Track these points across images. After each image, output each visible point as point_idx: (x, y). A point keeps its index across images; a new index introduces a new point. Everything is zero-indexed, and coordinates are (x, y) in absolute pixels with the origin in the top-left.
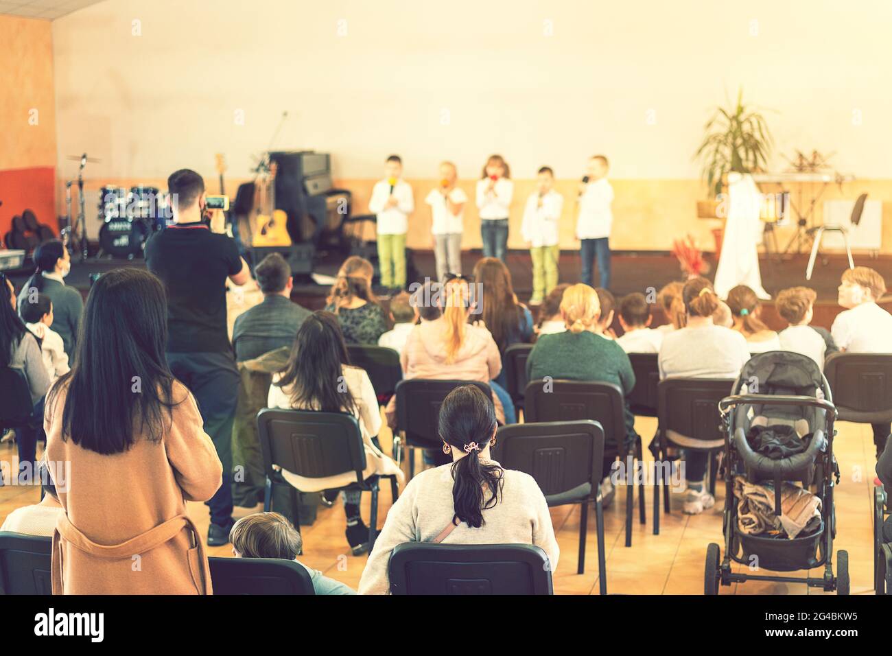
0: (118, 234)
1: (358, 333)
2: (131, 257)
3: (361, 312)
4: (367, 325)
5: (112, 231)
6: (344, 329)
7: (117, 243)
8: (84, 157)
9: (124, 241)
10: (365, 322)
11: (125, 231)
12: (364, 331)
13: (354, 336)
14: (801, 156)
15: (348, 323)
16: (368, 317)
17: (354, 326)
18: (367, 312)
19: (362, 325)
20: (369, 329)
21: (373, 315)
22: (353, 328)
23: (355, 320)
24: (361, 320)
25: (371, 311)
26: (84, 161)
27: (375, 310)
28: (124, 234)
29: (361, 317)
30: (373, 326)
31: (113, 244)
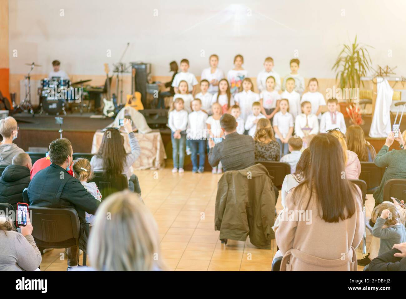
0: (52, 102)
1: (268, 155)
2: (58, 114)
3: (269, 145)
4: (272, 152)
5: (48, 101)
6: (261, 153)
7: (50, 107)
8: (33, 64)
9: (54, 106)
10: (271, 150)
11: (55, 101)
12: (270, 154)
13: (265, 156)
14: (380, 68)
15: (263, 150)
16: (273, 147)
17: (266, 151)
18: (272, 145)
19: (270, 151)
20: (273, 153)
21: (274, 147)
22: (265, 153)
23: (267, 149)
24: (269, 149)
25: (274, 145)
26: (33, 66)
27: (276, 144)
28: (54, 103)
29: (269, 148)
30: (274, 152)
31: (48, 107)
